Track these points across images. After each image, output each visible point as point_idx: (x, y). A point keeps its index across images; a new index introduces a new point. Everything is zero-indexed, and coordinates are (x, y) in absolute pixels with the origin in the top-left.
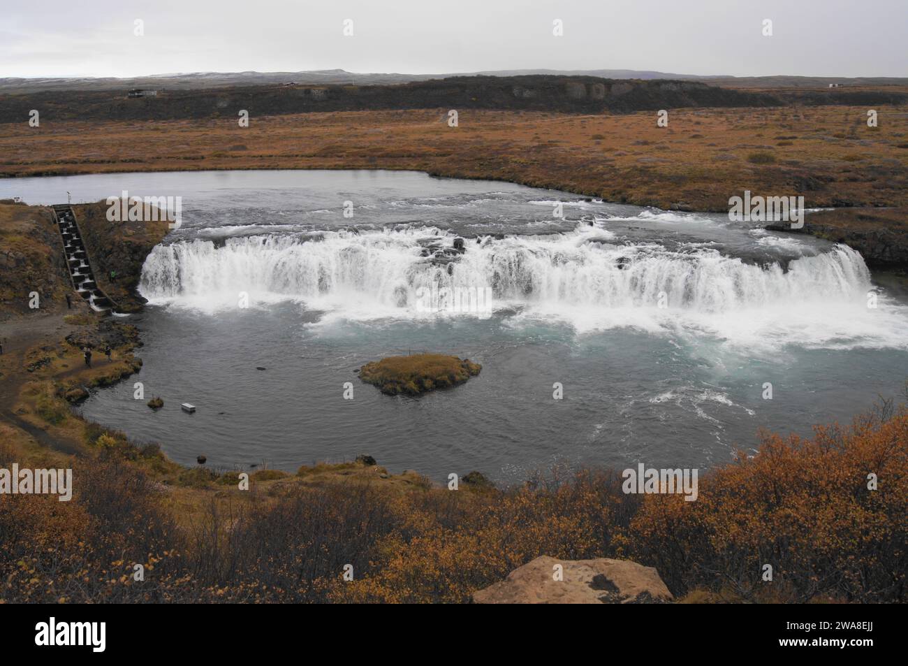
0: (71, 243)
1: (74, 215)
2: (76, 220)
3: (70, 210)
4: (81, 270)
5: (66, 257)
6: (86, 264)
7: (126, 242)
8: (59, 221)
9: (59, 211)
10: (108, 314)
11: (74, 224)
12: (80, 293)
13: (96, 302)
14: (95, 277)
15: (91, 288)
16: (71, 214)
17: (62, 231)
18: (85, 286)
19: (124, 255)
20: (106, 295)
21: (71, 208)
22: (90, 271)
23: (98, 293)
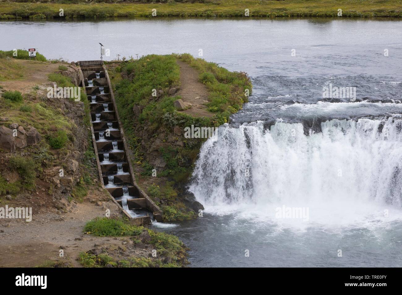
0: (101, 118)
1: (108, 76)
2: (110, 84)
3: (103, 69)
4: (112, 157)
5: (94, 137)
6: (119, 149)
7: (177, 119)
8: (87, 84)
9: (86, 70)
10: (146, 223)
11: (107, 90)
12: (109, 190)
13: (131, 205)
14: (131, 168)
15: (125, 184)
16: (103, 75)
17: (90, 99)
18: (117, 181)
19: (174, 138)
20: (145, 195)
21: (104, 67)
22: (126, 159)
23: (134, 192)
